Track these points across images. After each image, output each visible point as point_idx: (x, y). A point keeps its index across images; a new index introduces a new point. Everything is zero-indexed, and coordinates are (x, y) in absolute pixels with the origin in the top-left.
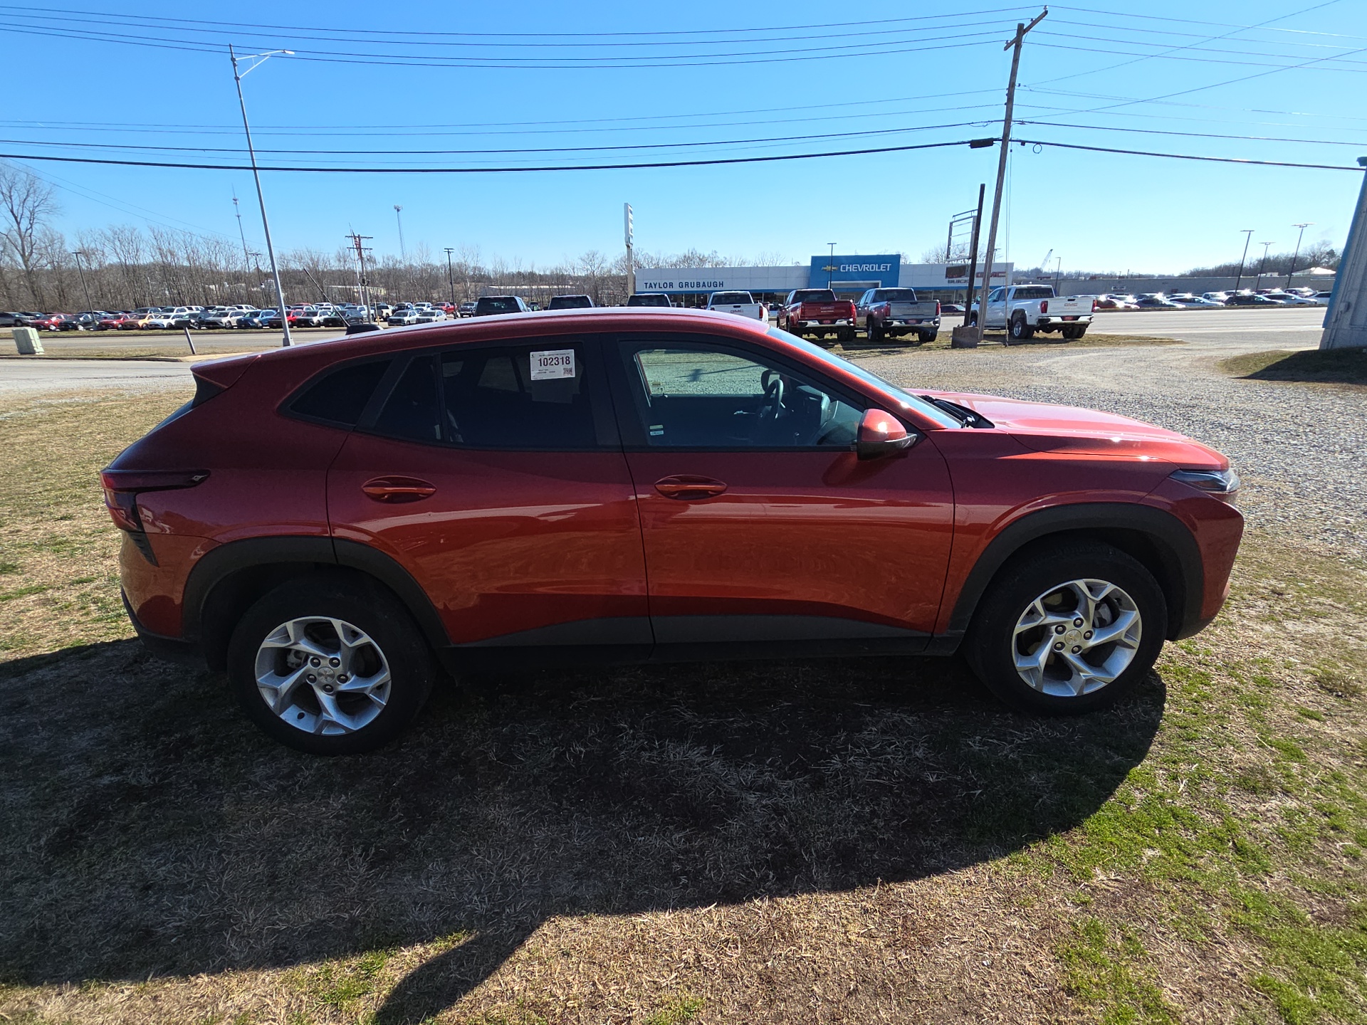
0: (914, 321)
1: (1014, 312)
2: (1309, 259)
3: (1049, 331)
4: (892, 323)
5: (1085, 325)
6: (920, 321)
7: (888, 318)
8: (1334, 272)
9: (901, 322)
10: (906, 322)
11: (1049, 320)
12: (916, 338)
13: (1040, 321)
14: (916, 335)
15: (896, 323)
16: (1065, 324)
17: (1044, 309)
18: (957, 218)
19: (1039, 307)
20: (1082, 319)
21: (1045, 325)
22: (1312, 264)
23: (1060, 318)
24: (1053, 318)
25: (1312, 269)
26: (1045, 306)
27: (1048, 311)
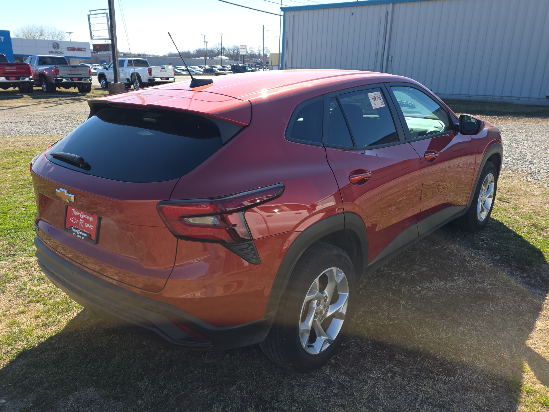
0: (77, 79)
1: (132, 74)
2: (216, 51)
4: (62, 80)
6: (80, 79)
7: (58, 76)
9: (68, 80)
10: (72, 79)
11: (155, 80)
12: (76, 90)
13: (150, 80)
14: (77, 88)
15: (64, 80)
17: (150, 73)
18: (92, 13)
19: (147, 72)
20: (170, 79)
22: (218, 54)
23: (160, 78)
24: (156, 79)
25: (220, 56)
26: (150, 71)
27: (153, 75)
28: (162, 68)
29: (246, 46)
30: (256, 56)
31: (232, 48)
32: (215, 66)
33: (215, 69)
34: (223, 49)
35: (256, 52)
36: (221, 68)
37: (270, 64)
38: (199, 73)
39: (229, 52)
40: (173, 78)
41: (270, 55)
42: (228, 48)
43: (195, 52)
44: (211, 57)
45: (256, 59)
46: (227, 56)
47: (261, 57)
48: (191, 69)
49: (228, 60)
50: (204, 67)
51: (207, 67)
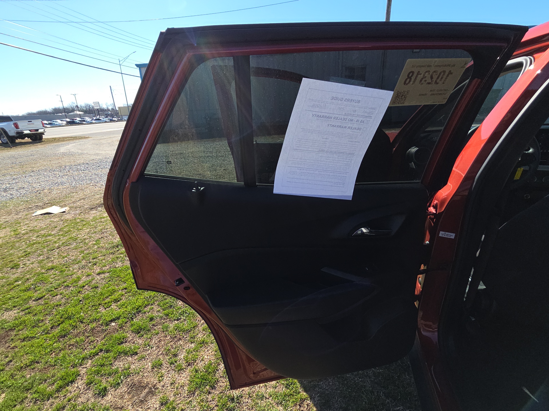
2: (71, 108)
3: (23, 138)
5: (42, 134)
8: (83, 113)
11: (22, 132)
16: (32, 134)
19: (13, 126)
20: (40, 131)
21: (21, 135)
22: (73, 110)
23: (28, 131)
24: (24, 131)
25: (75, 112)
26: (16, 125)
27: (20, 128)
28: (29, 122)
29: (98, 102)
30: (105, 110)
31: (84, 105)
32: (75, 119)
33: (76, 121)
34: (77, 106)
35: (104, 107)
36: (81, 120)
37: (120, 114)
38: (62, 125)
39: (82, 108)
40: (43, 129)
41: (118, 109)
42: (80, 106)
43: (52, 111)
44: (68, 113)
45: (106, 112)
46: (82, 111)
47: (110, 110)
48: (54, 122)
49: (83, 114)
50: (65, 120)
51: (68, 120)
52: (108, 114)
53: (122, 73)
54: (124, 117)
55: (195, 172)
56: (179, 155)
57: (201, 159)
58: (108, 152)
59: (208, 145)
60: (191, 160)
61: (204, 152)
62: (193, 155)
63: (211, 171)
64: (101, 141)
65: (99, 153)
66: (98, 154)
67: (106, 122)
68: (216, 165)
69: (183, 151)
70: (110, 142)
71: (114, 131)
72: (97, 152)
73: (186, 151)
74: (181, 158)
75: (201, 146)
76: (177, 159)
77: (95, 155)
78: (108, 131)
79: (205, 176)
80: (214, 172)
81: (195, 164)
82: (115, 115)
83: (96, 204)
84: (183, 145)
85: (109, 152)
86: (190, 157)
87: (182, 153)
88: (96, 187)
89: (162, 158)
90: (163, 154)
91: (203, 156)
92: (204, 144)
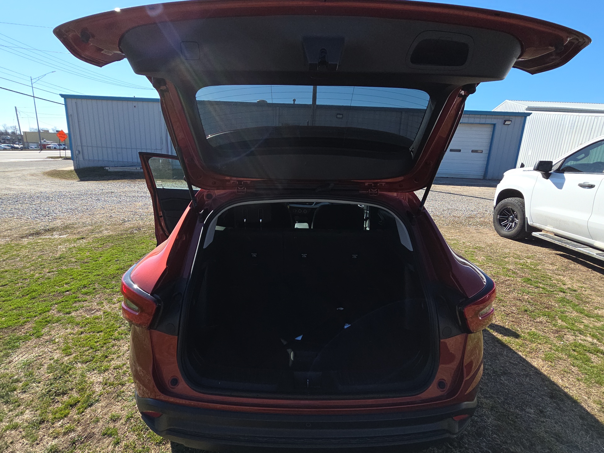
37: (25, 140)
41: (25, 134)
45: (3, 136)
47: (9, 134)
52: (7, 138)
53: (34, 97)
54: (30, 144)
55: (127, 209)
56: (110, 194)
57: (134, 198)
58: (22, 187)
59: (142, 186)
60: (123, 199)
61: (138, 192)
62: (125, 194)
63: (143, 209)
64: (6, 174)
65: (11, 187)
66: (10, 189)
67: (5, 149)
68: (148, 204)
69: (115, 190)
70: (20, 176)
71: (20, 162)
72: (8, 186)
73: (117, 190)
74: (113, 197)
75: (134, 186)
76: (108, 197)
77: (6, 189)
78: (12, 161)
79: (136, 213)
80: (146, 210)
81: (127, 202)
82: (17, 141)
83: (26, 234)
84: (115, 184)
85: (24, 187)
86: (122, 196)
87: (113, 192)
88: (22, 220)
89: (91, 196)
90: (92, 192)
91: (137, 195)
92: (138, 184)
